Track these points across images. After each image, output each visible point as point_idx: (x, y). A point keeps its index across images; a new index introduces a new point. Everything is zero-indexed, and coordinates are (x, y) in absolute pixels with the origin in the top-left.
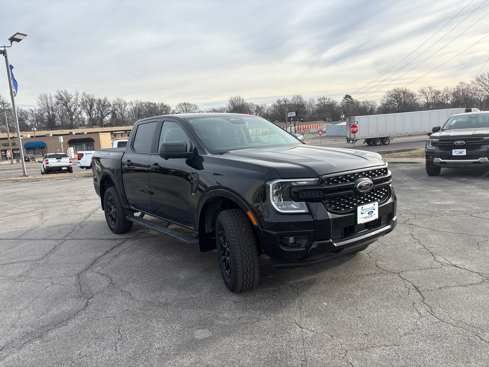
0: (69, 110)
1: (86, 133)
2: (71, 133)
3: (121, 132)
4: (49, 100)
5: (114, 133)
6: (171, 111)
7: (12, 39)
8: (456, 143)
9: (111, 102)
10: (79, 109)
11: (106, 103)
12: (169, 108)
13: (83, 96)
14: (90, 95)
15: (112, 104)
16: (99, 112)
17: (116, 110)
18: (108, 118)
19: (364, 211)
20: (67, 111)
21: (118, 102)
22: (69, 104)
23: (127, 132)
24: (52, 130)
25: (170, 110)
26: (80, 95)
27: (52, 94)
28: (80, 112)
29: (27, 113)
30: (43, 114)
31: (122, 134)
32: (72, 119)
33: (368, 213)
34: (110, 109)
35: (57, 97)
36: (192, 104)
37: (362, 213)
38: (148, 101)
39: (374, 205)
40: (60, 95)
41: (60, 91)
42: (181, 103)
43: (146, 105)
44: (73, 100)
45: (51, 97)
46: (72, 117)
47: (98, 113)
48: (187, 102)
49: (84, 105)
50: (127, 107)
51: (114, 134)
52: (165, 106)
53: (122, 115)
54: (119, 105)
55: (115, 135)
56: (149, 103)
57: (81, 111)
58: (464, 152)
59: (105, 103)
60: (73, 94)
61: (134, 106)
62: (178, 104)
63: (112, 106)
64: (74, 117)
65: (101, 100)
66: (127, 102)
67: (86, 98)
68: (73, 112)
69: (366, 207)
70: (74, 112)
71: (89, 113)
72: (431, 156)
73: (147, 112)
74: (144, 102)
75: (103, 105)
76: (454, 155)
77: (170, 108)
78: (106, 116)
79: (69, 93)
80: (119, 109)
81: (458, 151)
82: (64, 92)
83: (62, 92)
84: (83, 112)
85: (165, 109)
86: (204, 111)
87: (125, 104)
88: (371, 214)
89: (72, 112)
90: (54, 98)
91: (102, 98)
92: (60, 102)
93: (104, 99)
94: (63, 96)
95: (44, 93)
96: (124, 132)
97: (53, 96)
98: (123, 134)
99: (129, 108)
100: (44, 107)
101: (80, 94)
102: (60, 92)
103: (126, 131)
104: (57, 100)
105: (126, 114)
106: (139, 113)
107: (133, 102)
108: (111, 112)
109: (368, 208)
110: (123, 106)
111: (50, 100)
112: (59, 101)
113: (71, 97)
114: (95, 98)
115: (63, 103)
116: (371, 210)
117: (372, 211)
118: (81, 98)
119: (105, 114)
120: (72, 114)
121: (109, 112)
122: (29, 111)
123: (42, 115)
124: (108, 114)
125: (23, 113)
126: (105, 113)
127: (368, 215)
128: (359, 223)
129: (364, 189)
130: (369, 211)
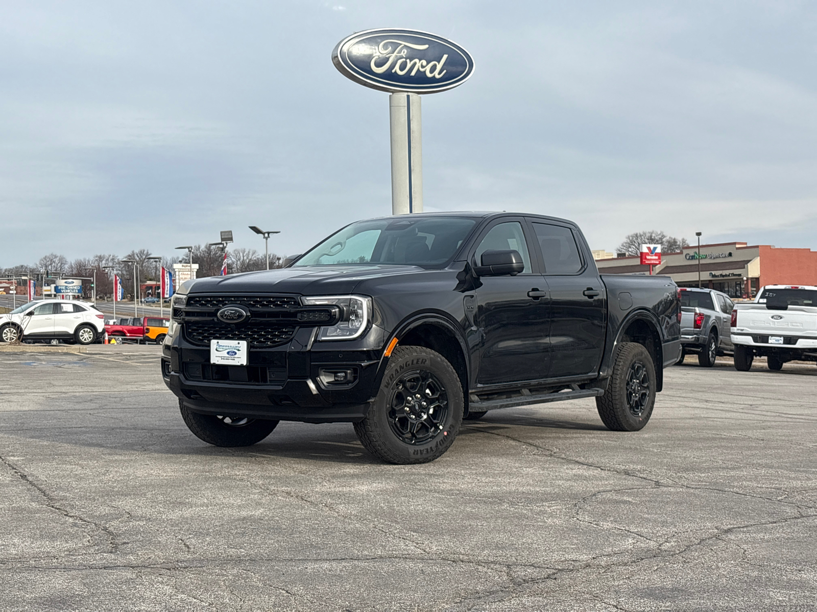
19: (221, 347)
33: (228, 353)
39: (239, 343)
69: (223, 342)
88: (232, 355)
109: (228, 346)
116: (233, 350)
117: (234, 352)
127: (227, 356)
128: (212, 361)
129: (227, 319)
130: (229, 350)
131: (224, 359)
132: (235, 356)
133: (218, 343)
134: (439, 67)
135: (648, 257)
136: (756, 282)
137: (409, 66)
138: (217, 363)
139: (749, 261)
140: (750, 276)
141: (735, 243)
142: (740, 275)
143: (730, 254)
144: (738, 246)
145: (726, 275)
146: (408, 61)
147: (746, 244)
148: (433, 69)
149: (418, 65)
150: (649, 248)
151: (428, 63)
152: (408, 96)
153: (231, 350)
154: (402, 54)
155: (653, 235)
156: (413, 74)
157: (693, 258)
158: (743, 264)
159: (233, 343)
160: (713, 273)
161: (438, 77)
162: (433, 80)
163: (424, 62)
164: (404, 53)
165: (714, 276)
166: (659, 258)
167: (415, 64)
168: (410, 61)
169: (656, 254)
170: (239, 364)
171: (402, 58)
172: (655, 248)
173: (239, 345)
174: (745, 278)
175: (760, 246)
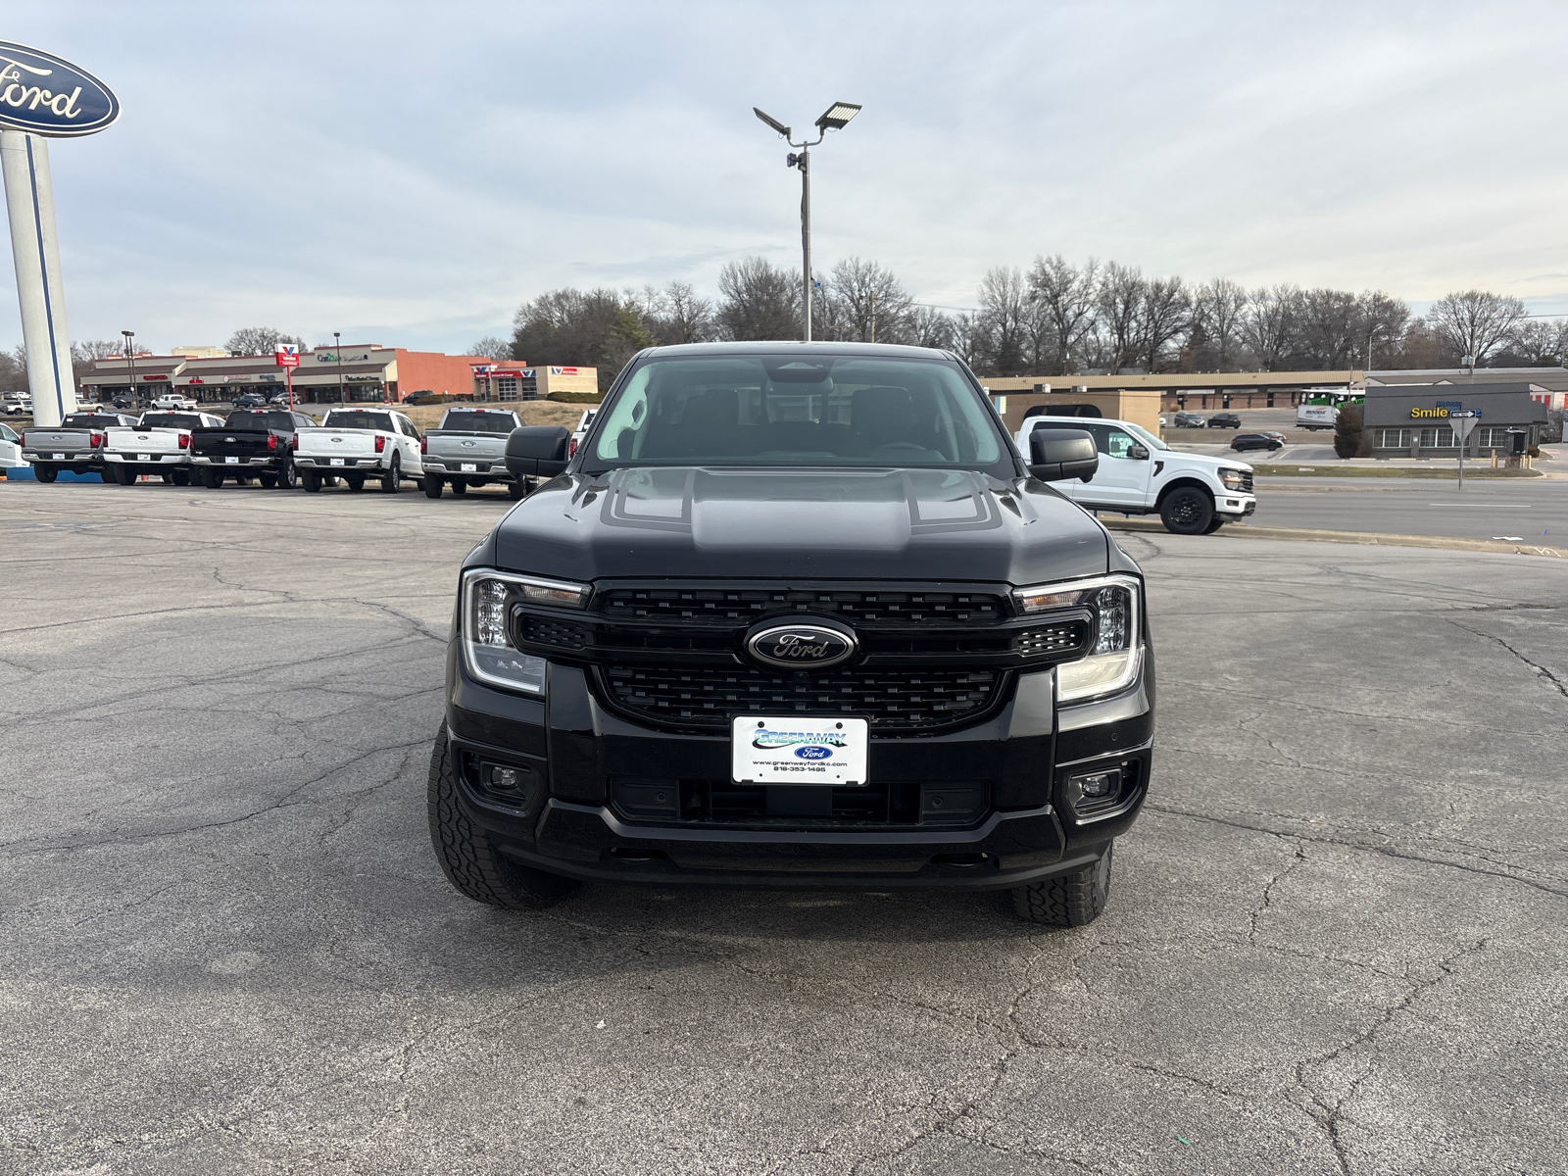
0: (1060, 318)
1: (1085, 390)
2: (1039, 388)
3: (1204, 392)
4: (1010, 288)
5: (1178, 392)
6: (1409, 324)
7: (825, 122)
9: (1192, 293)
10: (1090, 314)
11: (1176, 295)
12: (1404, 311)
13: (1109, 275)
14: (1128, 271)
15: (1194, 299)
16: (1151, 325)
17: (1203, 316)
18: (1173, 345)
19: (772, 737)
20: (1054, 320)
21: (1217, 294)
22: (1064, 299)
23: (1225, 391)
24: (1005, 376)
25: (1403, 319)
26: (1100, 270)
27: (1022, 268)
28: (1093, 323)
29: (951, 327)
30: (991, 329)
31: (1204, 397)
32: (1063, 344)
33: (800, 752)
34: (1187, 314)
35: (1033, 278)
36: (1503, 297)
37: (755, 744)
38: (1324, 288)
40: (1044, 272)
41: (1045, 258)
42: (1454, 293)
43: (1313, 302)
44: (1075, 286)
45: (1016, 279)
46: (1066, 338)
47: (1146, 328)
48: (1481, 289)
49: (1107, 303)
50: (1245, 308)
51: (1180, 396)
52: (1389, 306)
53: (1223, 335)
54: (1219, 302)
55: (1181, 399)
56: (1329, 295)
57: (1095, 320)
59: (1171, 295)
60: (1079, 270)
61: (1272, 304)
62: (1443, 297)
63: (1194, 306)
64: (1072, 338)
65: (1163, 284)
66: (1247, 292)
67: (1117, 281)
68: (1072, 321)
69: (780, 724)
70: (1073, 323)
71: (1120, 329)
73: (1313, 327)
74: (1310, 293)
75: (1165, 301)
77: (1403, 314)
78: (1169, 336)
79: (1068, 265)
80: (1215, 316)
82: (1055, 263)
83: (1049, 261)
84: (1100, 324)
85: (1388, 313)
86: (1551, 323)
87: (1240, 301)
88: (817, 758)
89: (1068, 322)
90: (1025, 281)
91: (1166, 279)
92: (1040, 292)
93: (1172, 282)
94: (1052, 273)
95: (1000, 267)
96: (1213, 392)
97: (1023, 275)
98: (1207, 400)
99: (1250, 311)
100: (993, 308)
101: (1101, 268)
102: (1044, 262)
103: (1219, 389)
104: (1031, 288)
105: (1235, 333)
106: (1283, 329)
107: (1271, 292)
108: (1185, 326)
109: (801, 734)
110: (1232, 306)
111: (1012, 288)
112: (1036, 291)
113: (1072, 278)
114: (1144, 280)
115: (1046, 297)
116: (819, 744)
117: (821, 749)
118: (1101, 279)
119: (1168, 331)
120: (1066, 331)
121: (1179, 324)
122: (958, 320)
123: (988, 332)
124: (1176, 331)
125: (941, 325)
126: (1167, 327)
127: (800, 760)
128: (740, 774)
129: (787, 657)
130: (802, 745)
131: (785, 769)
132: (825, 761)
133: (761, 725)
134: (71, 103)
135: (285, 358)
136: (393, 385)
137: (25, 95)
138: (757, 780)
139: (386, 364)
140: (388, 380)
141: (370, 346)
142: (377, 379)
143: (366, 357)
144: (373, 348)
145: (363, 379)
146: (23, 88)
147: (381, 346)
148: (62, 104)
149: (39, 96)
150: (285, 348)
151: (53, 96)
152: (28, 138)
153: (811, 744)
154: (13, 77)
155: (266, 332)
156: (33, 107)
157: (326, 359)
158: (380, 367)
159: (818, 727)
160: (349, 376)
161: (69, 116)
162: (63, 120)
163: (49, 95)
164: (16, 76)
165: (350, 379)
166: (297, 360)
167: (35, 93)
168: (27, 90)
169: (293, 355)
170: (842, 781)
171: (14, 82)
172: (292, 349)
173: (840, 732)
174: (383, 382)
175: (398, 349)
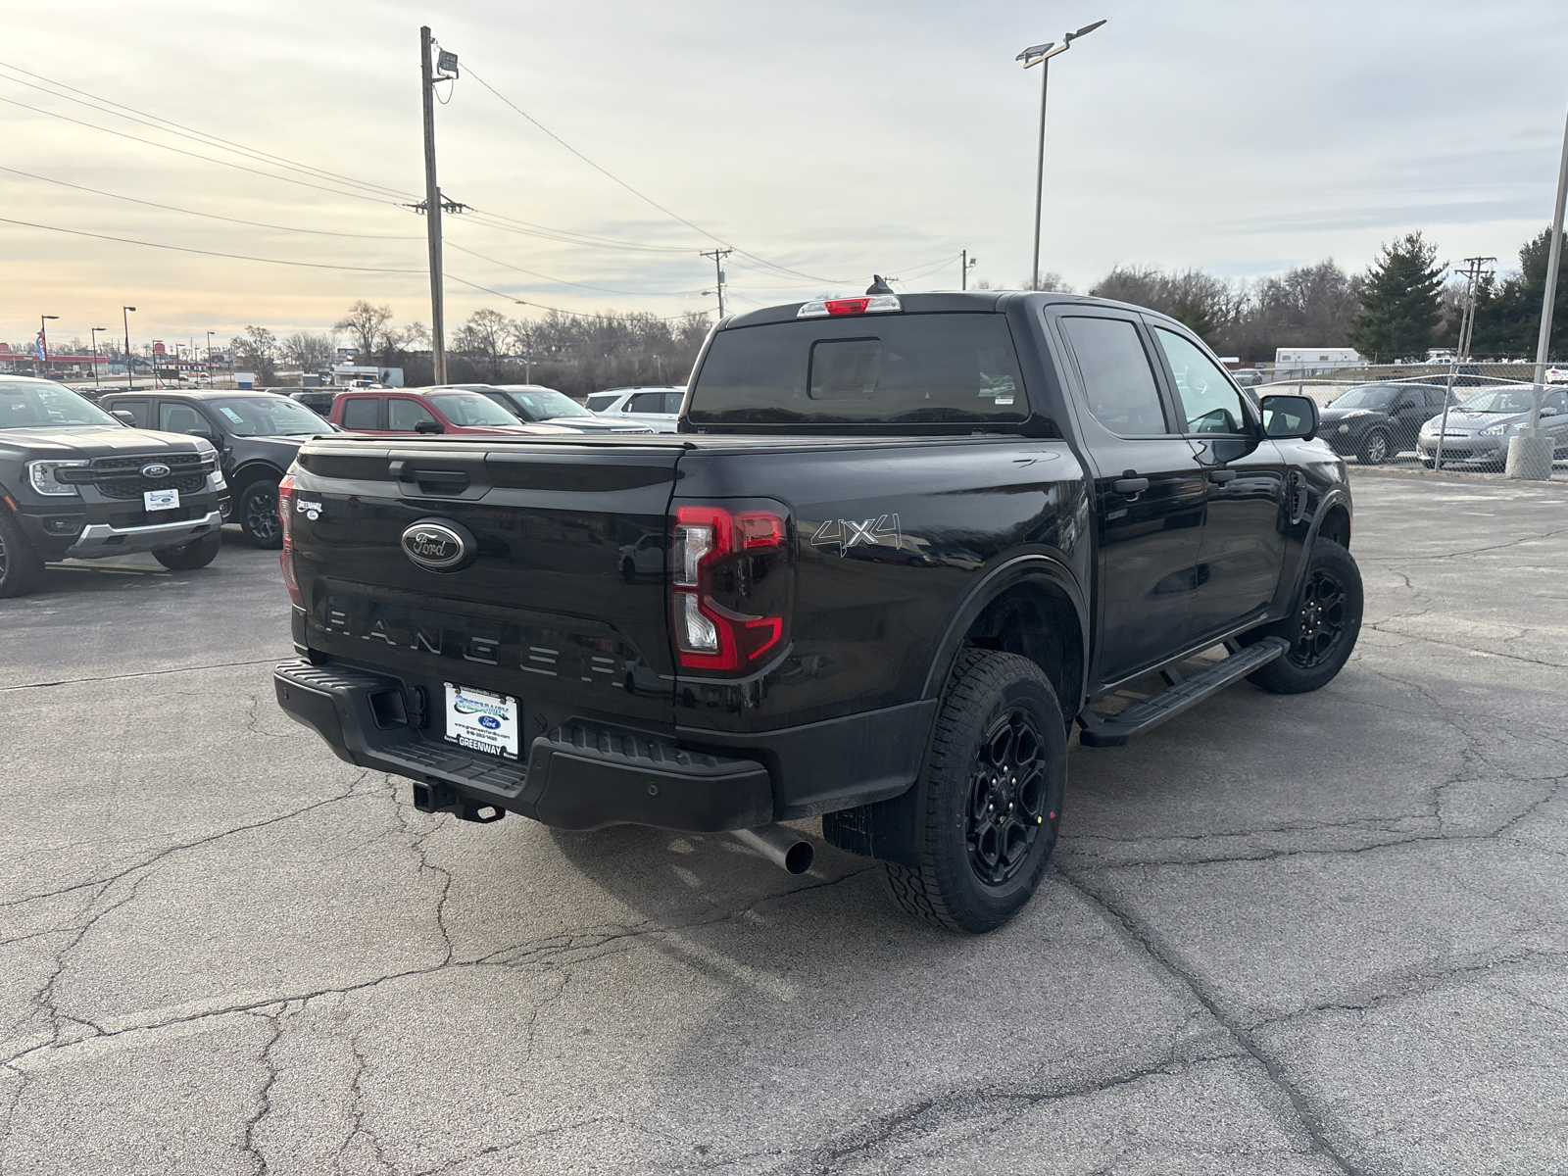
8: (148, 472)
58: (172, 499)
72: (59, 519)
76: (150, 511)
81: (158, 497)
